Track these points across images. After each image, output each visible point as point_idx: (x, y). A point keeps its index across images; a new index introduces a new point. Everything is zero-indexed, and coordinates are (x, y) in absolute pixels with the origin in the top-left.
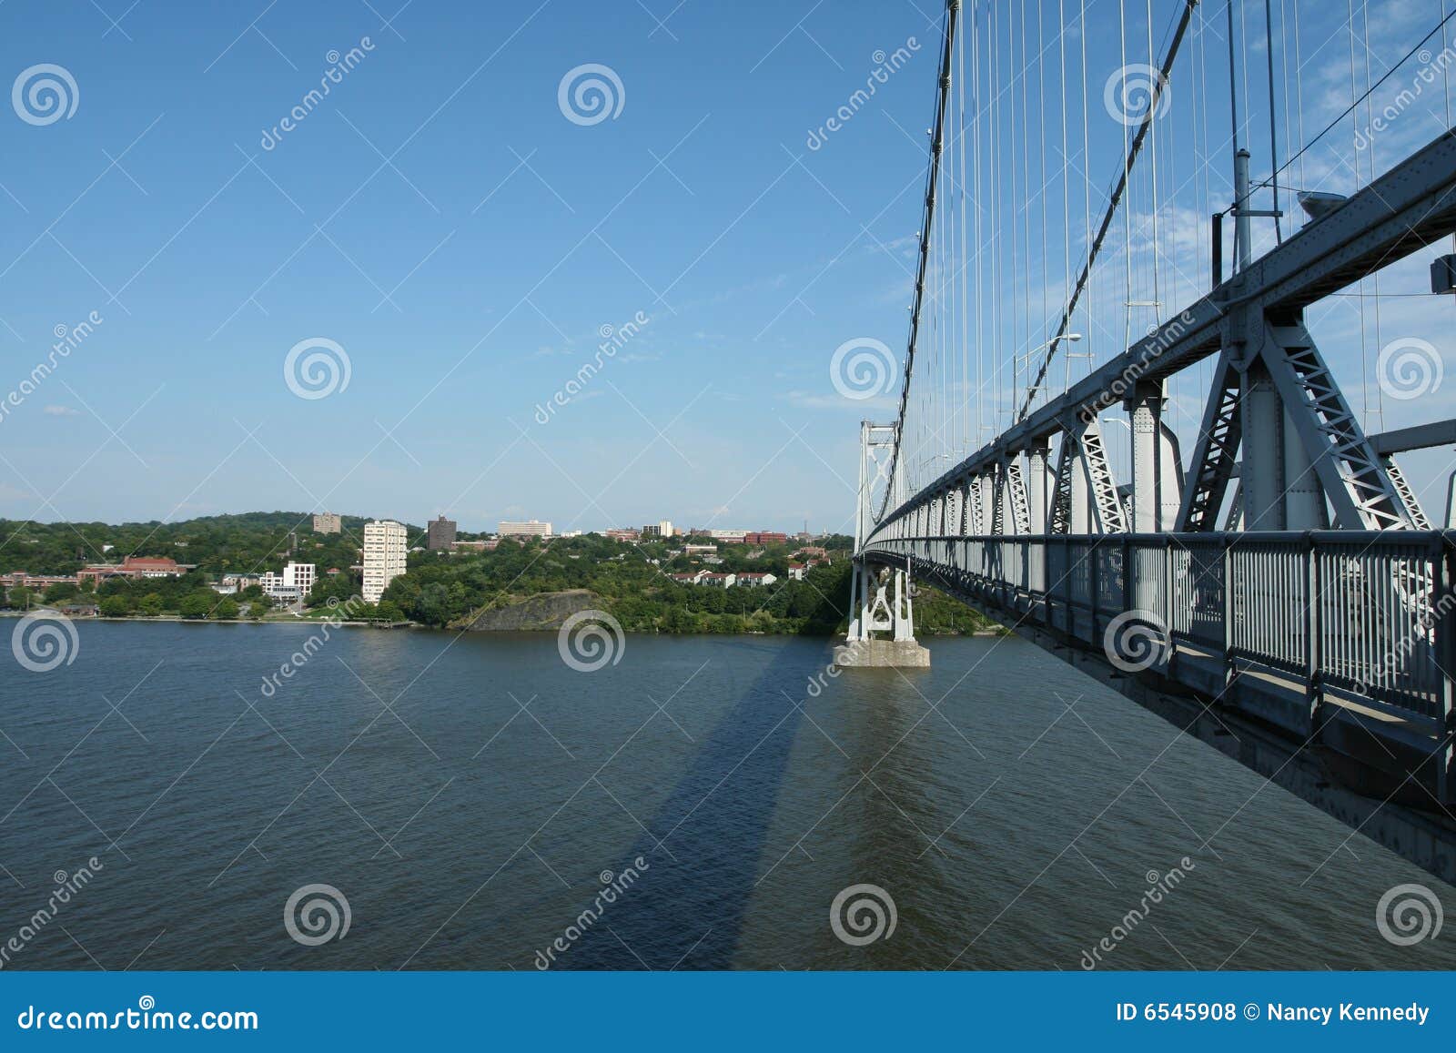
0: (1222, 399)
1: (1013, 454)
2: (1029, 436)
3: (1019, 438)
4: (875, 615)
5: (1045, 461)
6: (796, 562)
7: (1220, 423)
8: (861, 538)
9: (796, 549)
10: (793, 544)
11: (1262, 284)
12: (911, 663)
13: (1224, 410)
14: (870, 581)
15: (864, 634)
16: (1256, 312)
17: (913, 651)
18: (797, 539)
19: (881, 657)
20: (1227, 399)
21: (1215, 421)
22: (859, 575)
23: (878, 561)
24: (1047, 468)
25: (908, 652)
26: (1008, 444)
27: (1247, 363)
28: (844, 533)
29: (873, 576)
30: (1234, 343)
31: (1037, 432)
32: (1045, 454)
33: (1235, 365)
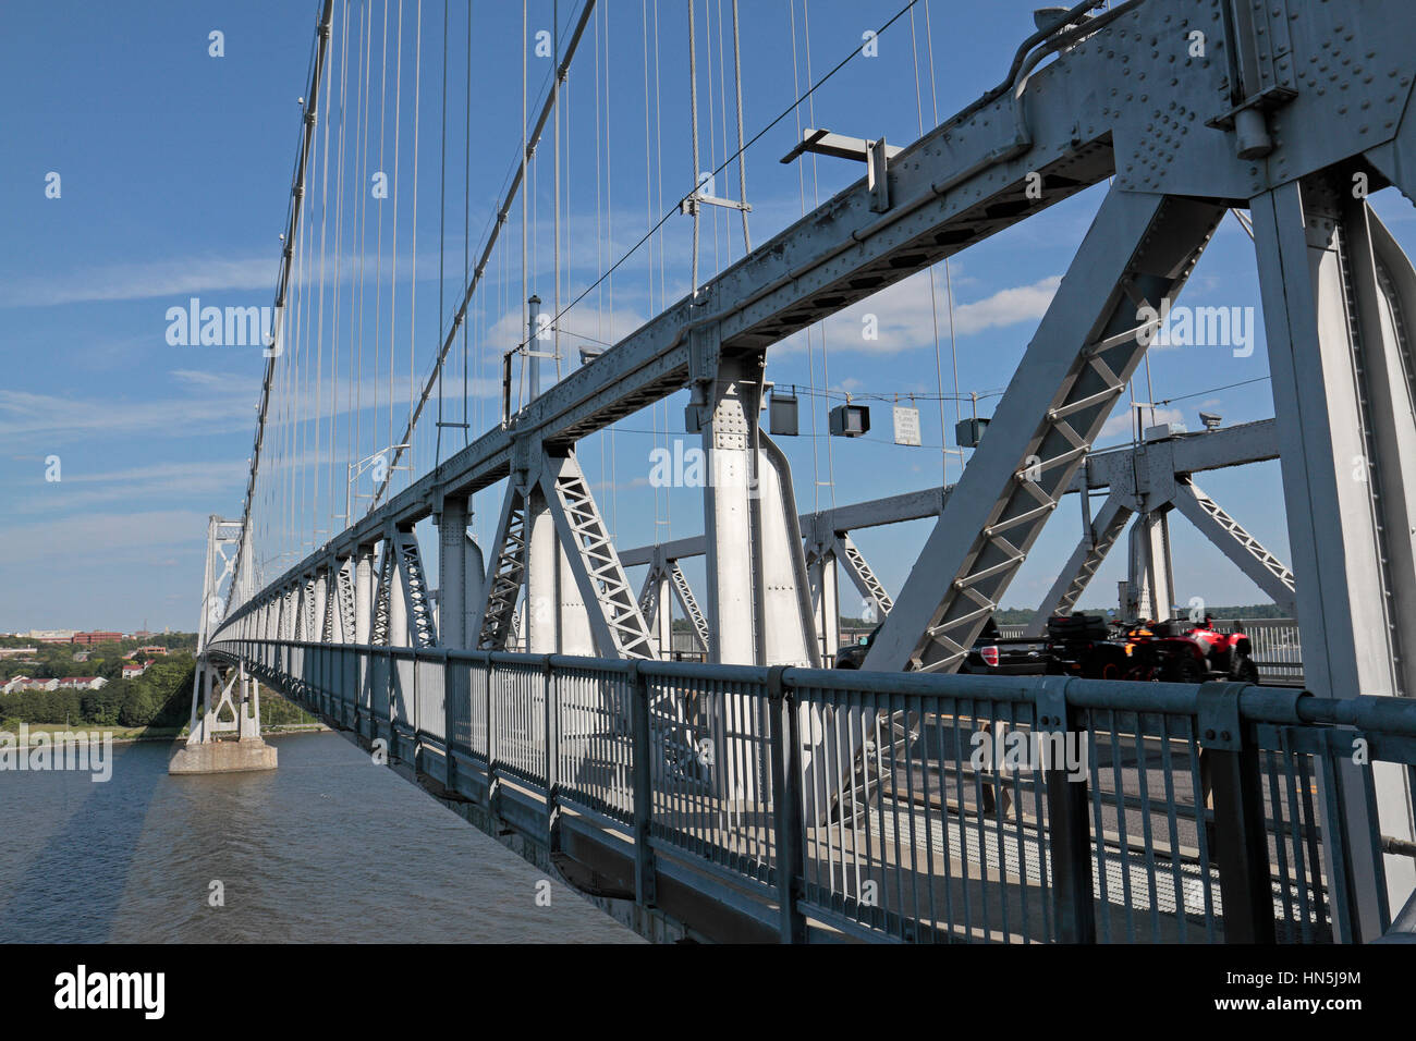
0: (511, 519)
1: (343, 559)
2: (356, 544)
3: (347, 544)
4: (220, 716)
5: (372, 566)
6: (135, 662)
7: (509, 541)
8: (205, 636)
9: (134, 649)
10: (129, 645)
11: (541, 418)
12: (257, 764)
13: (512, 529)
14: (215, 683)
15: (207, 736)
16: (536, 444)
17: (260, 751)
18: (135, 638)
19: (225, 760)
20: (515, 520)
21: (505, 540)
22: (202, 674)
23: (221, 662)
24: (373, 572)
25: (254, 752)
26: (338, 549)
27: (529, 489)
28: (187, 630)
29: (218, 677)
30: (519, 470)
31: (364, 539)
32: (371, 559)
33: (520, 489)
